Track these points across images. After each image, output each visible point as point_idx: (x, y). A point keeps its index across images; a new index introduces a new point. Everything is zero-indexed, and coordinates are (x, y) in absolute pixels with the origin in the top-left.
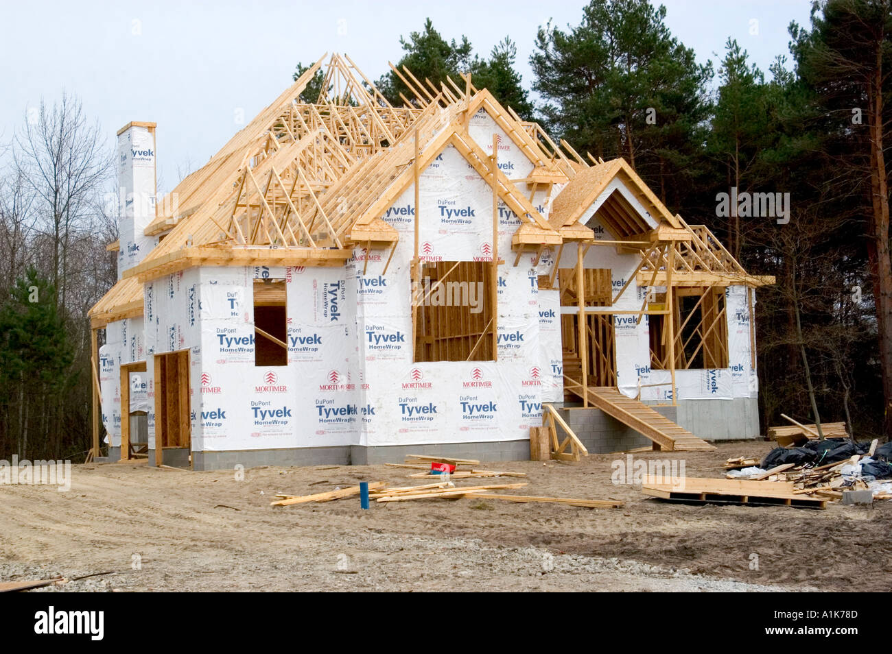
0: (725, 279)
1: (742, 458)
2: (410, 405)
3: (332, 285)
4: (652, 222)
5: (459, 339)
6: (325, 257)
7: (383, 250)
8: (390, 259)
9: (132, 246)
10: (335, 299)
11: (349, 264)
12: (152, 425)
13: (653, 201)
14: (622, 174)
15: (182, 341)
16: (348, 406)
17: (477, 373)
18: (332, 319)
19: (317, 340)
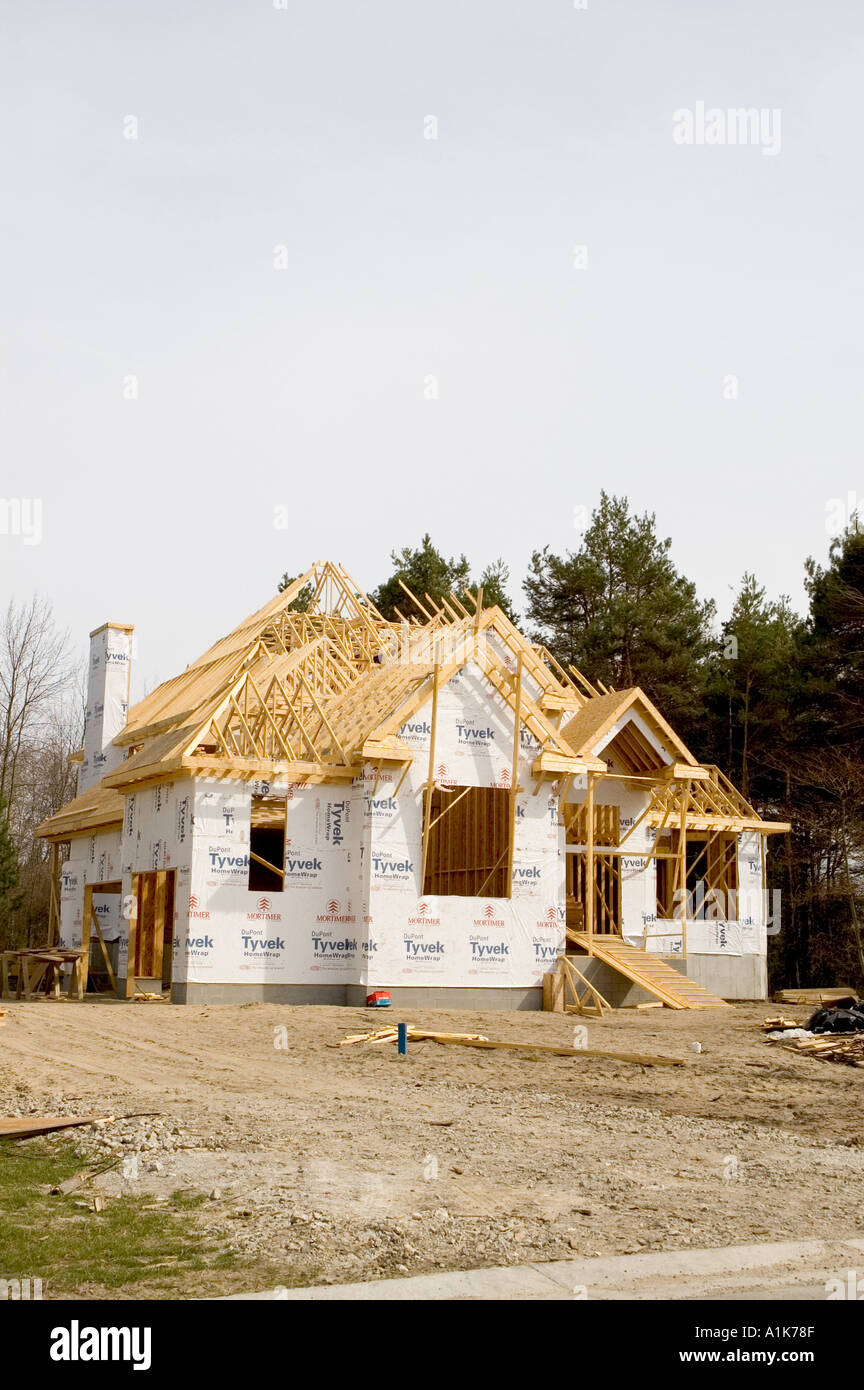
0: (736, 823)
1: (782, 1020)
2: (416, 942)
3: (336, 805)
4: (667, 758)
5: (462, 873)
6: (331, 774)
7: (396, 769)
8: (402, 780)
9: (98, 755)
10: (339, 821)
11: (356, 783)
12: (125, 952)
13: (670, 735)
14: (638, 704)
15: (168, 858)
16: (347, 940)
17: (489, 911)
18: (334, 843)
19: (317, 865)
